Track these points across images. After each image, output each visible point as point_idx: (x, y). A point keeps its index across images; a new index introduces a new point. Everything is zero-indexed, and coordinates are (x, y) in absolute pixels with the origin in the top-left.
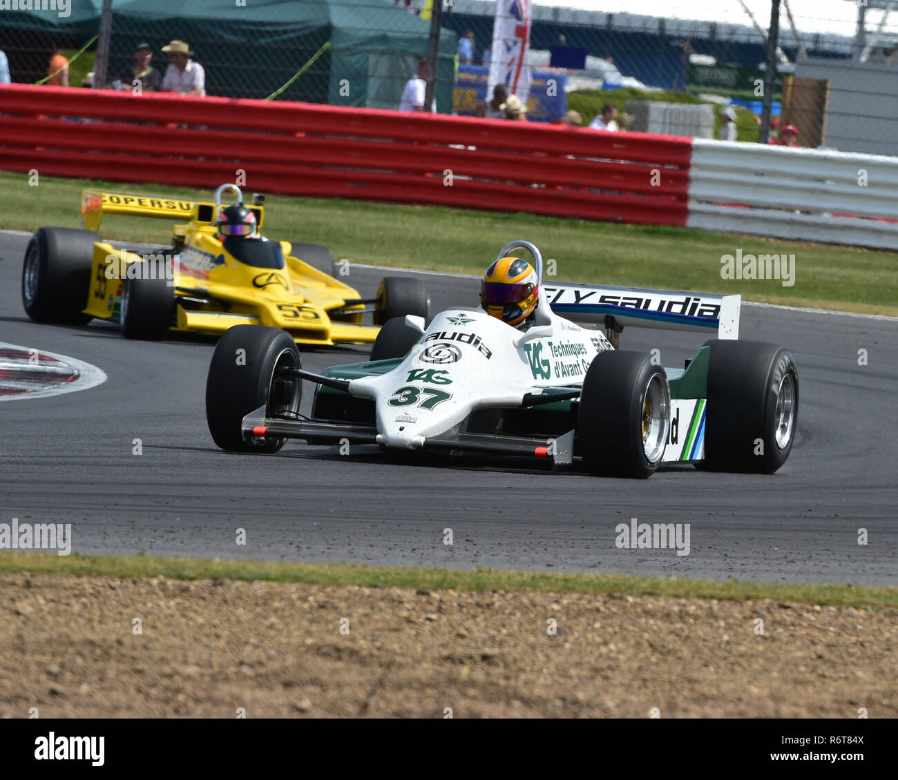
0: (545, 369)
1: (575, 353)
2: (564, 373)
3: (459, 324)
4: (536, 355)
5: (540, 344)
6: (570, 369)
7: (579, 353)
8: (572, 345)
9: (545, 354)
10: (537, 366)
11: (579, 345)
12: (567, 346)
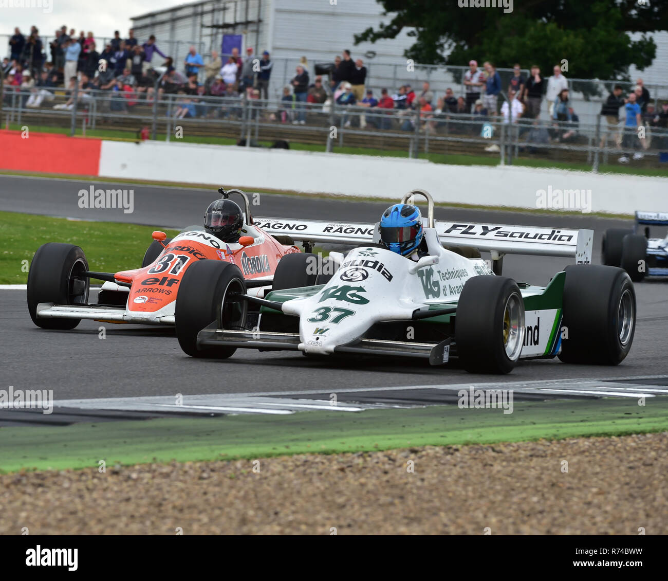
0: (436, 289)
1: (459, 277)
2: (451, 292)
3: (368, 255)
4: (428, 278)
5: (431, 269)
6: (456, 289)
7: (462, 276)
8: (457, 271)
9: (435, 277)
10: (429, 287)
11: (462, 270)
12: (452, 272)
